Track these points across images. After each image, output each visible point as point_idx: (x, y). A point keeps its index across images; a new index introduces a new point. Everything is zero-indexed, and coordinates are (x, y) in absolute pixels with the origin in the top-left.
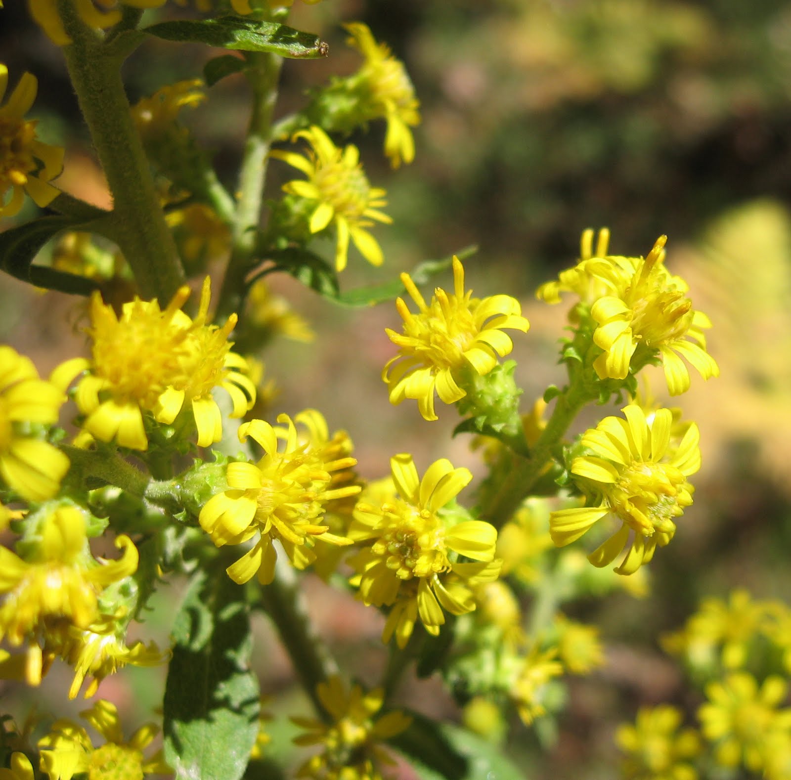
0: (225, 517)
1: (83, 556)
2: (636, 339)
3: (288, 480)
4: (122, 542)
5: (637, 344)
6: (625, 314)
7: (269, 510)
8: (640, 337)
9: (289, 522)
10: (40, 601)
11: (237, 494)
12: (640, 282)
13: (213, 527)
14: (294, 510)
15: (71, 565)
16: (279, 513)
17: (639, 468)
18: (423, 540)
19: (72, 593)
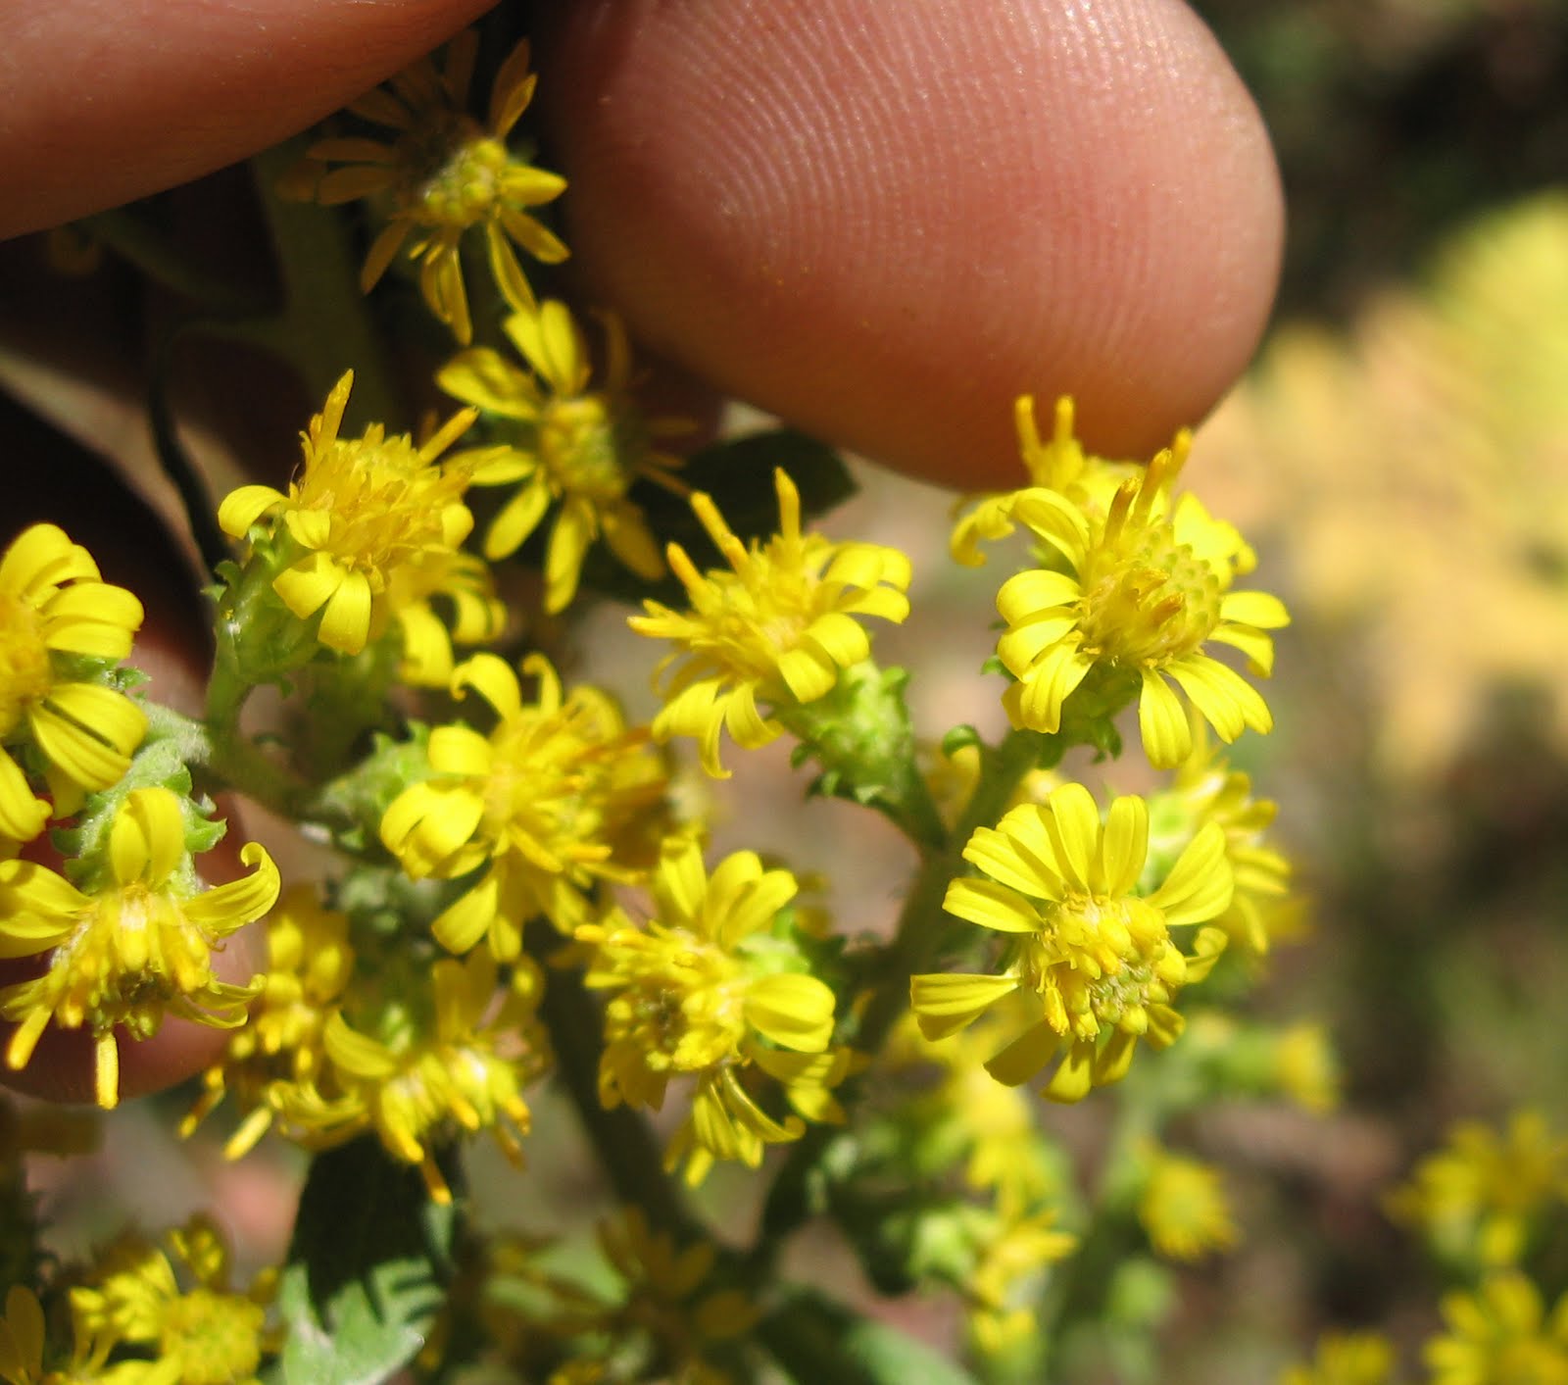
0: (424, 825)
1: (184, 879)
2: (1090, 656)
3: (539, 760)
4: (251, 855)
5: (1090, 665)
6: (1071, 605)
7: (504, 813)
8: (1096, 651)
9: (543, 837)
10: (111, 951)
11: (447, 784)
12: (1106, 544)
13: (404, 842)
14: (549, 814)
15: (162, 892)
16: (522, 820)
17: (1080, 907)
18: (693, 1004)
19: (165, 934)
